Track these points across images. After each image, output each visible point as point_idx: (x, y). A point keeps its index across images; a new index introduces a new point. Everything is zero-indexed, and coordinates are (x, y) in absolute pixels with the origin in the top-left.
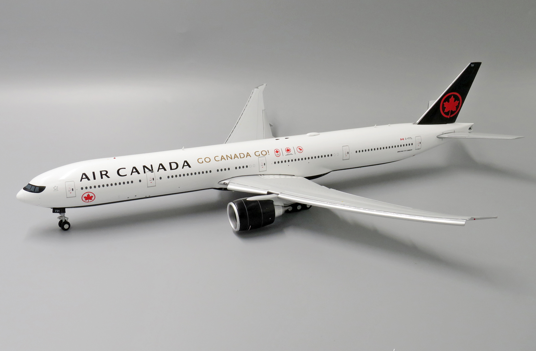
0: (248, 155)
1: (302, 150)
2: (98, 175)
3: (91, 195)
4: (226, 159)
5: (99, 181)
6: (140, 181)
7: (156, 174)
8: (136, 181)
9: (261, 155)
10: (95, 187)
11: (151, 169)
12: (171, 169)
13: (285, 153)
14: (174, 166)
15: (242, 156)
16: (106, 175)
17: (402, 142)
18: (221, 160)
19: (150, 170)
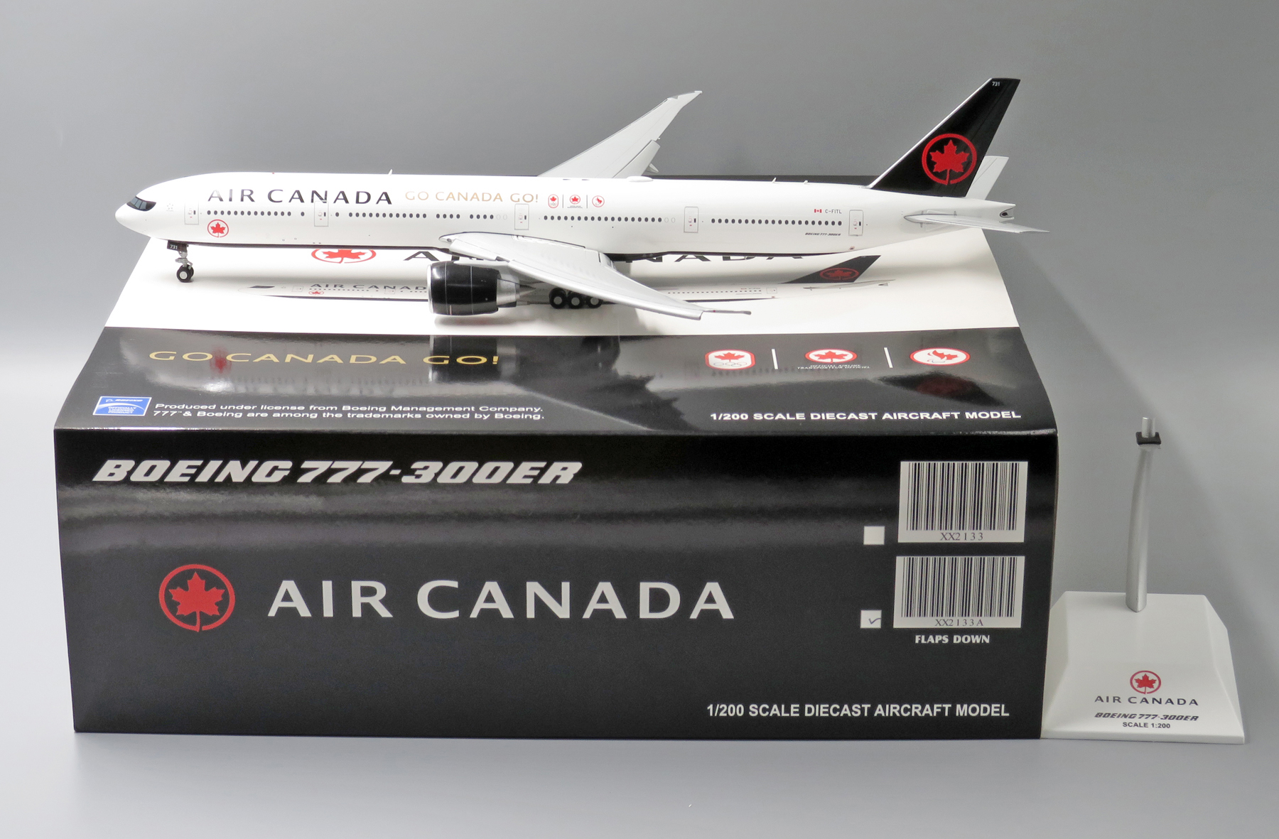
0: (498, 197)
1: (602, 203)
2: (237, 197)
3: (222, 225)
4: (456, 198)
5: (237, 205)
6: (303, 214)
7: (331, 207)
8: (296, 214)
9: (522, 201)
10: (229, 213)
11: (323, 197)
12: (357, 202)
13: (568, 203)
14: (363, 198)
15: (487, 197)
16: (249, 197)
17: (817, 217)
18: (447, 199)
19: (321, 199)
